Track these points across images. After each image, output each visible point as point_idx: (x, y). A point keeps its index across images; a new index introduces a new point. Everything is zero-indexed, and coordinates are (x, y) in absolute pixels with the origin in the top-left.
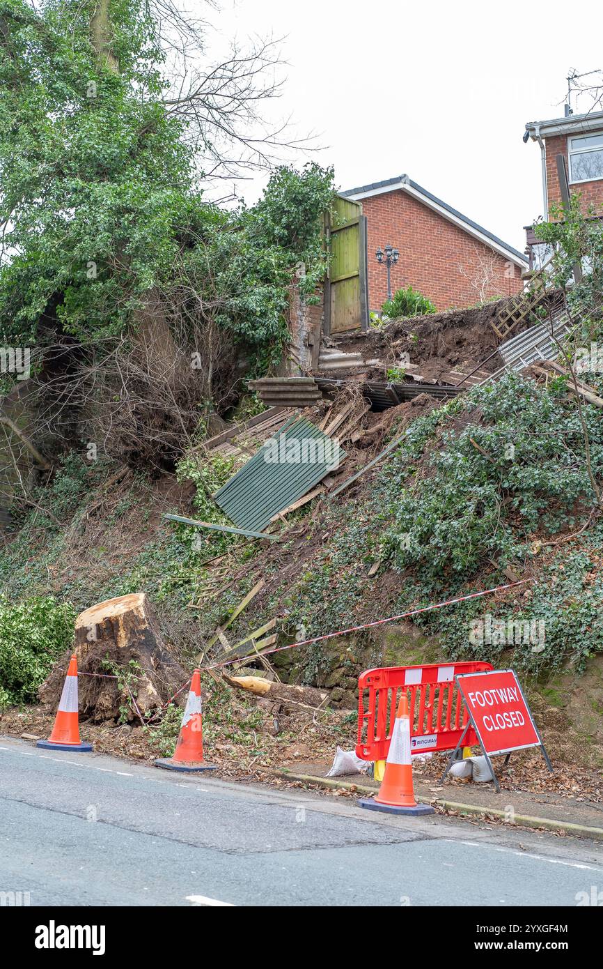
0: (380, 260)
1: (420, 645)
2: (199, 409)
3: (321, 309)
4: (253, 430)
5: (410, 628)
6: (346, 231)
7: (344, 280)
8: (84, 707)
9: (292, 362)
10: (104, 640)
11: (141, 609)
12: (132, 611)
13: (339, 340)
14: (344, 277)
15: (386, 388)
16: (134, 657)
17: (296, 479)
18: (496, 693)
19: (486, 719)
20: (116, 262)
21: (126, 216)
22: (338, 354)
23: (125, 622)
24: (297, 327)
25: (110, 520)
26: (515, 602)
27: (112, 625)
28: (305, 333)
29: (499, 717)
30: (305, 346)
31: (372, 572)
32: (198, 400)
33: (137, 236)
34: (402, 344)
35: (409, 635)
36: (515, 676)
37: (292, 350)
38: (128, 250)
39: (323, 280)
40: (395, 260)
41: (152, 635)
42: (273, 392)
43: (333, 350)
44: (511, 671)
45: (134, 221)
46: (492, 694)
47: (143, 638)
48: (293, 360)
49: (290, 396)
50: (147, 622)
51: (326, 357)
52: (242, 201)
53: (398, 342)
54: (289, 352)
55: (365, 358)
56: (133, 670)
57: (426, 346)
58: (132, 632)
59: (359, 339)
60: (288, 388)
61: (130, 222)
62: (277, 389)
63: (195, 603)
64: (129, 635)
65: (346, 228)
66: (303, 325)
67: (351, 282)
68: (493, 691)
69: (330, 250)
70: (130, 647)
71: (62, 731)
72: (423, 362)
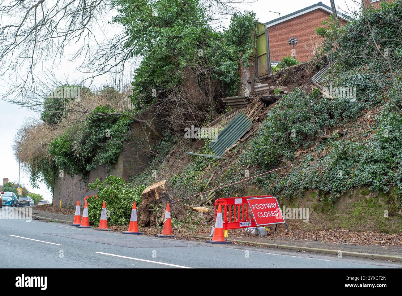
0: (290, 43)
1: (258, 192)
2: (208, 112)
3: (254, 67)
4: (228, 118)
5: (256, 187)
6: (262, 36)
7: (262, 55)
8: (147, 221)
9: (243, 90)
10: (151, 197)
11: (163, 186)
12: (159, 187)
13: (261, 79)
14: (261, 54)
15: (269, 98)
16: (161, 202)
17: (236, 135)
18: (266, 205)
19: (259, 214)
20: (174, 57)
21: (175, 39)
22: (260, 85)
23: (157, 190)
24: (244, 76)
25: (178, 156)
26: (285, 174)
27: (153, 192)
28: (248, 78)
29: (265, 213)
30: (248, 83)
31: (248, 167)
32: (208, 108)
33: (179, 47)
34: (282, 79)
35: (255, 189)
36: (276, 199)
37: (243, 85)
38: (176, 52)
39: (254, 56)
40: (297, 43)
41: (167, 195)
42: (232, 102)
43: (259, 84)
44: (275, 197)
45: (178, 41)
46: (264, 205)
47: (164, 196)
48: (243, 89)
49: (238, 103)
50: (165, 190)
51: (256, 87)
52: (224, 27)
53: (280, 78)
54: (241, 86)
55: (269, 86)
56: (160, 207)
57: (290, 79)
58: (160, 194)
59: (267, 79)
60: (237, 100)
61: (176, 42)
62: (233, 101)
63: (195, 184)
64: (159, 195)
65: (261, 35)
66: (247, 74)
67: (264, 56)
68: (264, 204)
69: (257, 44)
70: (159, 199)
71: (132, 228)
72: (289, 85)
